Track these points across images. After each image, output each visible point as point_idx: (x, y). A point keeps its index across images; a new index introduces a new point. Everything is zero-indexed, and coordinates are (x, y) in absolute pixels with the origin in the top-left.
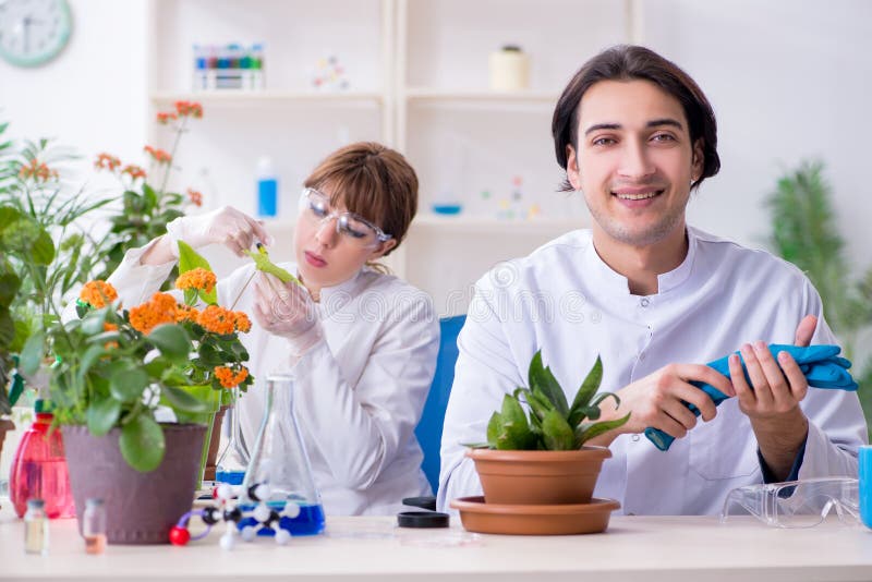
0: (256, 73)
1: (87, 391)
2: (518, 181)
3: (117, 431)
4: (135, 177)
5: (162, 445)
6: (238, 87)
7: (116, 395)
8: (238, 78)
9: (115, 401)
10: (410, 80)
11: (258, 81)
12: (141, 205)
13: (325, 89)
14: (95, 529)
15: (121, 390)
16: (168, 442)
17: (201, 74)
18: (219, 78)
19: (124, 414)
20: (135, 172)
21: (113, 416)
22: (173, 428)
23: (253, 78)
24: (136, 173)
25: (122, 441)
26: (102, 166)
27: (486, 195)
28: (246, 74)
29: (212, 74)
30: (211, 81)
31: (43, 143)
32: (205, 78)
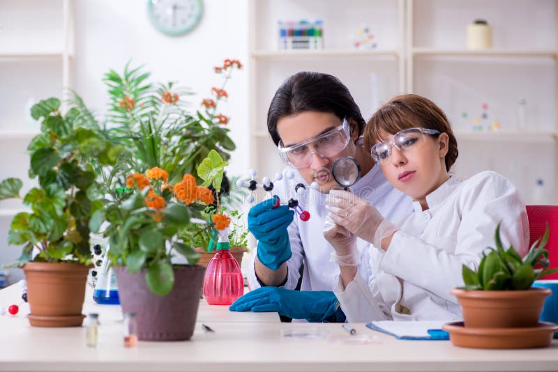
0: (318, 39)
1: (129, 244)
2: (485, 107)
3: (146, 270)
5: (172, 279)
6: (307, 48)
7: (143, 248)
8: (307, 42)
9: (143, 252)
10: (415, 44)
11: (319, 44)
13: (362, 49)
14: (131, 331)
15: (146, 245)
16: (176, 277)
17: (283, 39)
18: (294, 42)
19: (149, 260)
21: (142, 261)
22: (183, 268)
23: (316, 42)
25: (147, 276)
27: (465, 115)
28: (312, 39)
29: (290, 39)
30: (290, 44)
31: (171, 84)
32: (286, 42)
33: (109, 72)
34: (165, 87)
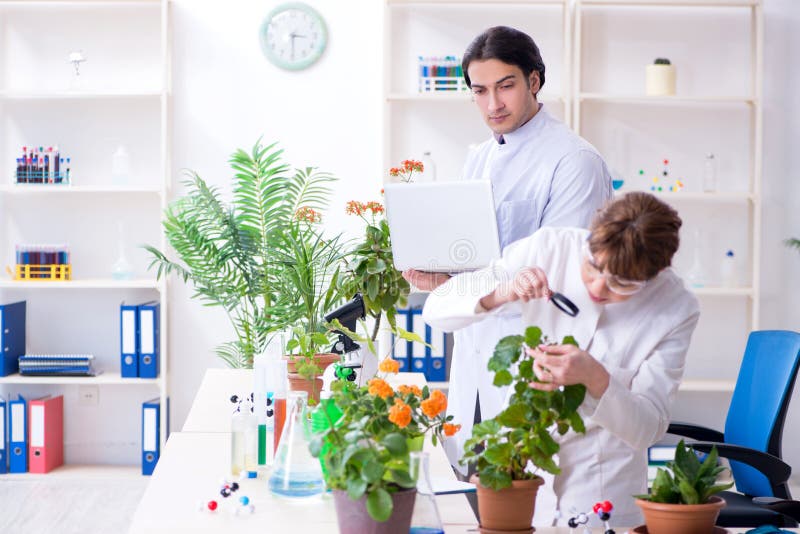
2: (666, 162)
3: (365, 496)
4: (375, 211)
5: (391, 506)
6: (455, 89)
7: (364, 478)
9: (364, 481)
10: (583, 88)
12: (380, 237)
17: (425, 79)
18: (437, 82)
19: (369, 485)
20: (375, 207)
24: (376, 209)
25: (368, 503)
26: (352, 210)
27: (642, 173)
29: (433, 79)
30: (433, 86)
31: (309, 170)
32: (427, 82)
33: (237, 152)
34: (302, 173)
